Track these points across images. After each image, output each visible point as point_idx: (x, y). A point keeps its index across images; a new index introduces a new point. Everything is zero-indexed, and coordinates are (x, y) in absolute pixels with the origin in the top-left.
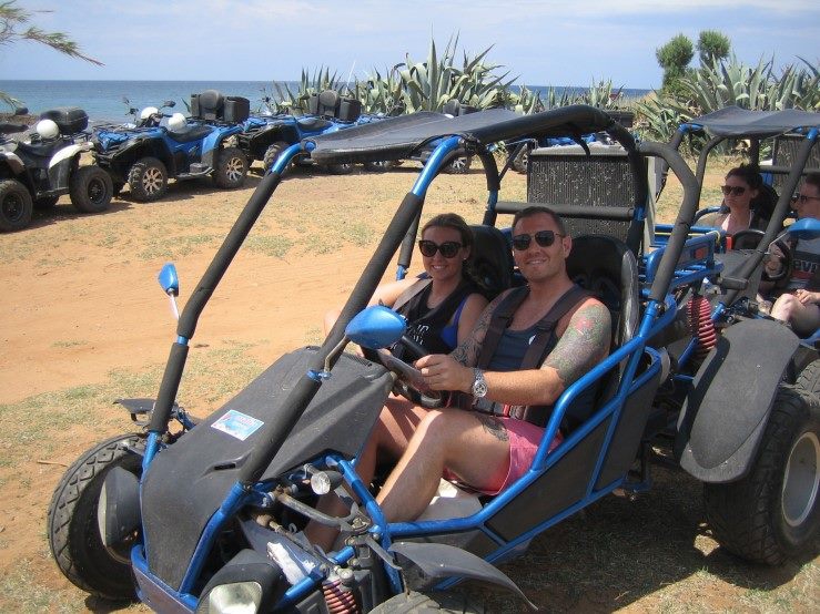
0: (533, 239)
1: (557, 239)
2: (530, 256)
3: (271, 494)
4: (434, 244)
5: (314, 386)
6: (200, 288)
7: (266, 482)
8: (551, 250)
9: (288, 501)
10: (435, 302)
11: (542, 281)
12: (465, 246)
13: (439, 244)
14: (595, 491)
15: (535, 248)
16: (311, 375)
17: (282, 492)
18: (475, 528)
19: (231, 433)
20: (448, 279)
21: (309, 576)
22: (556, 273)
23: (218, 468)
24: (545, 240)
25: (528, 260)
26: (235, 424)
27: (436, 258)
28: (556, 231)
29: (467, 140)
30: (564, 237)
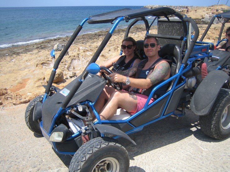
0: (149, 45)
1: (156, 46)
2: (148, 50)
3: (69, 110)
4: (125, 46)
5: (80, 83)
6: (60, 56)
7: (68, 107)
8: (154, 49)
9: (73, 112)
10: (127, 61)
11: (151, 57)
12: (134, 46)
13: (127, 45)
14: (163, 115)
15: (150, 48)
16: (79, 80)
17: (72, 110)
18: (126, 123)
19: (63, 94)
20: (129, 55)
21: (79, 132)
22: (155, 55)
23: (59, 103)
24: (153, 45)
25: (148, 51)
26: (65, 92)
27: (126, 49)
28: (156, 43)
29: (126, 18)
30: (158, 45)
